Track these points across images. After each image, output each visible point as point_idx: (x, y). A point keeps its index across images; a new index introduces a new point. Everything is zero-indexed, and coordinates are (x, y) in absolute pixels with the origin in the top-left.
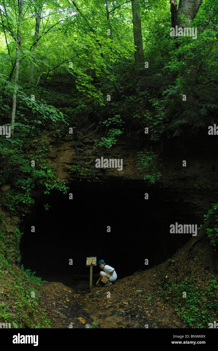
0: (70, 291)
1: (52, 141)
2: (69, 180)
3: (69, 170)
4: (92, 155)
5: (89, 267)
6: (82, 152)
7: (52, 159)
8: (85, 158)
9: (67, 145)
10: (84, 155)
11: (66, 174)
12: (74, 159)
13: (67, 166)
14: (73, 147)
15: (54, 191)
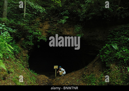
0: (48, 78)
1: (41, 21)
2: (47, 36)
3: (47, 32)
4: (57, 26)
5: (55, 69)
6: (52, 25)
7: (41, 28)
8: (54, 27)
9: (47, 22)
10: (53, 26)
11: (46, 34)
12: (49, 28)
13: (46, 30)
14: (49, 23)
15: (42, 40)
